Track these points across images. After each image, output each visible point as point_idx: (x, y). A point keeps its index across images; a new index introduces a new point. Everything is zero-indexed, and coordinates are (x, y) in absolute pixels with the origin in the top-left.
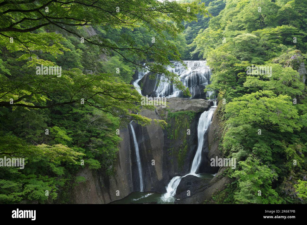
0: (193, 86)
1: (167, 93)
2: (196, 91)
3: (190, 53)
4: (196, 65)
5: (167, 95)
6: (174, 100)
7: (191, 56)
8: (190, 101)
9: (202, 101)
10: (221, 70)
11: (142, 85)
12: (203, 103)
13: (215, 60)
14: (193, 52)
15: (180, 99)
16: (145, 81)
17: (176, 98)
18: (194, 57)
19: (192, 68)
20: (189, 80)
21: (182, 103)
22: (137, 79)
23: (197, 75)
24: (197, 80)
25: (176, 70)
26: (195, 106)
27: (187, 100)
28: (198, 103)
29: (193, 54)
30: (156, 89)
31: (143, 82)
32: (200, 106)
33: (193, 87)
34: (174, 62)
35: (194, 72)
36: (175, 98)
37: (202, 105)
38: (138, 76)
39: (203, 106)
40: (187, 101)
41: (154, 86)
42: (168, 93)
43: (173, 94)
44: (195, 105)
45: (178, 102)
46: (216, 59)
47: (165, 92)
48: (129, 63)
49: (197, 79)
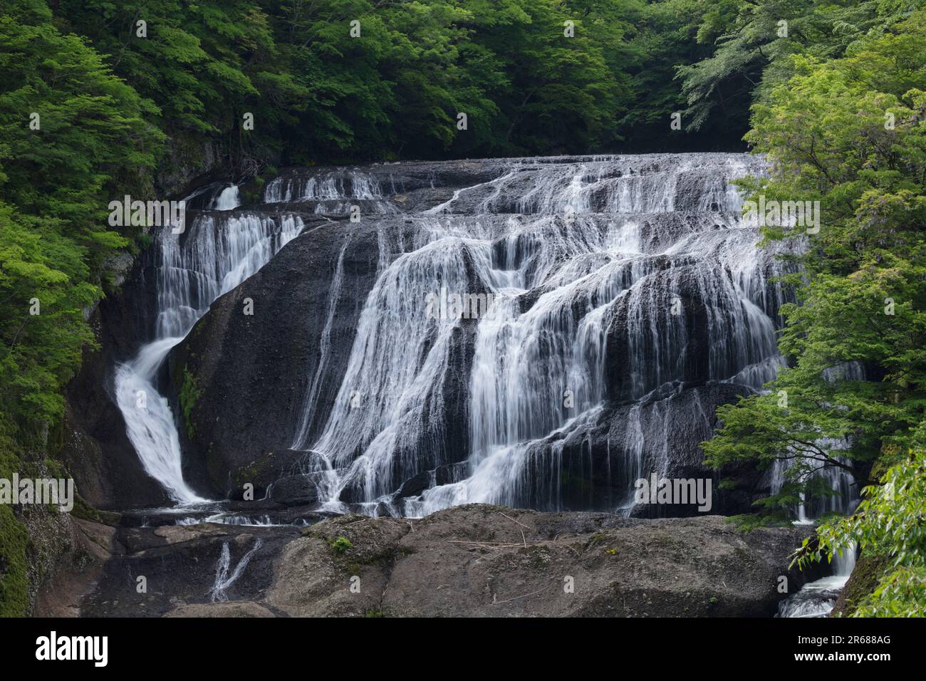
0: (655, 398)
1: (412, 465)
2: (674, 440)
3: (683, 69)
4: (689, 196)
5: (418, 487)
6: (464, 533)
7: (693, 98)
8: (613, 541)
9: (717, 532)
10: (854, 267)
11: (192, 393)
12: (723, 559)
13: (812, 169)
14: (707, 63)
15: (526, 521)
16: (214, 355)
17: (485, 509)
18: (712, 113)
19: (645, 232)
20: (617, 342)
21: (538, 564)
22: (151, 334)
23: (689, 293)
24: (683, 339)
25: (500, 249)
26: (648, 584)
27: (588, 530)
28: (677, 559)
29: (706, 87)
30: (315, 433)
31: (195, 366)
32: (699, 582)
33: (647, 407)
34: (501, 172)
35: (662, 264)
36: (476, 518)
37: (713, 574)
38: (154, 307)
39: (723, 587)
40: (584, 539)
41: (302, 398)
42: (426, 465)
43: (465, 474)
44: (653, 575)
45: (498, 551)
46: (814, 162)
47: (397, 456)
48: (63, 197)
49: (689, 326)
